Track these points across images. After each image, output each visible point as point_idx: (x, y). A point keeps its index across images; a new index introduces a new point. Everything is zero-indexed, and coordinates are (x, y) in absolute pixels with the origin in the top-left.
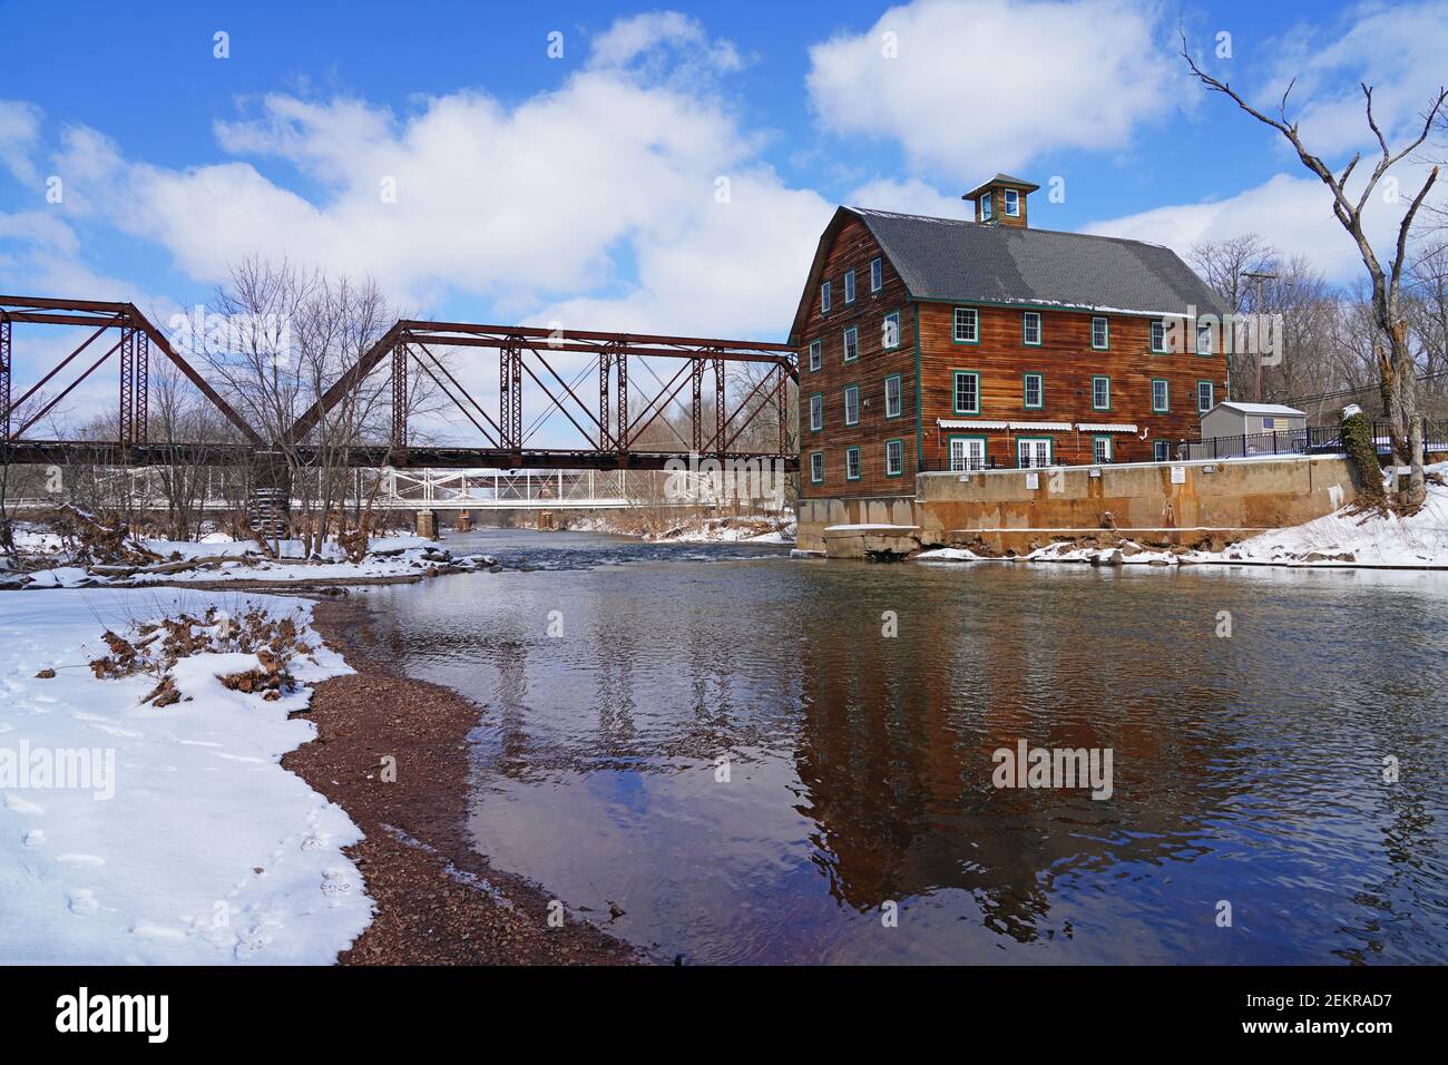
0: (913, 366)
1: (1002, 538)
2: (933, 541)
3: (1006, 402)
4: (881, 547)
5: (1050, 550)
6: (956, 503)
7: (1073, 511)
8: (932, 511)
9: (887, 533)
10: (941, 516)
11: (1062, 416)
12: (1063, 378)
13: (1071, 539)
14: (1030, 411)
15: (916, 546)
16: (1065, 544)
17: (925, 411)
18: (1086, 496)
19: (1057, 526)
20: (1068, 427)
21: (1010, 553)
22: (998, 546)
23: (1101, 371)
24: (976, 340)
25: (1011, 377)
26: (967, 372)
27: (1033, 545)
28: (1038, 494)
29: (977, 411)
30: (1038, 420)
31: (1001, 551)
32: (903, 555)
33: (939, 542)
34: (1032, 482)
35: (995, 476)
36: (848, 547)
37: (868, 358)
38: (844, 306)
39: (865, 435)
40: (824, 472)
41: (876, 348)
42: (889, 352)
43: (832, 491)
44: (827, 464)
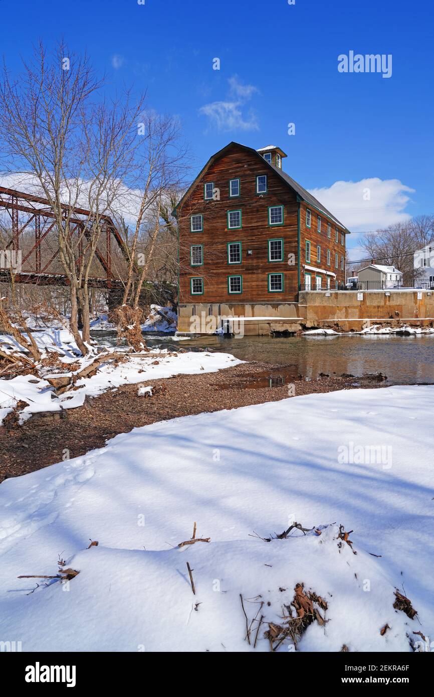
0: (296, 236)
1: (349, 323)
2: (312, 325)
4: (280, 328)
5: (372, 329)
6: (324, 306)
7: (378, 311)
8: (311, 310)
9: (284, 322)
10: (316, 313)
11: (323, 267)
13: (380, 324)
14: (318, 263)
15: (301, 328)
17: (300, 260)
18: (384, 304)
19: (372, 318)
21: (352, 330)
23: (329, 248)
24: (310, 226)
25: (315, 246)
26: (308, 241)
27: (363, 327)
28: (362, 303)
29: (310, 261)
30: (319, 268)
31: (348, 329)
32: (293, 333)
33: (316, 326)
34: (360, 297)
35: (343, 294)
36: (254, 329)
37: (252, 228)
38: (228, 198)
39: (247, 270)
40: (205, 289)
41: (259, 224)
42: (273, 226)
43: (213, 299)
44: (206, 284)
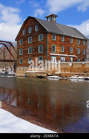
0: (46, 44)
1: (65, 74)
2: (50, 74)
3: (59, 51)
4: (39, 75)
5: (75, 77)
7: (79, 70)
9: (41, 73)
11: (66, 54)
12: (67, 47)
14: (62, 52)
15: (47, 75)
16: (78, 76)
17: (48, 52)
18: (81, 67)
19: (75, 72)
20: (67, 55)
21: (66, 77)
22: (64, 76)
23: (71, 46)
24: (55, 40)
25: (60, 47)
26: (54, 45)
27: (71, 76)
29: (55, 52)
30: (63, 54)
32: (44, 77)
33: (52, 75)
36: (32, 75)
37: (34, 42)
38: (29, 34)
39: (33, 56)
40: (23, 62)
41: (36, 41)
42: (40, 41)
43: (25, 65)
44: (23, 61)
